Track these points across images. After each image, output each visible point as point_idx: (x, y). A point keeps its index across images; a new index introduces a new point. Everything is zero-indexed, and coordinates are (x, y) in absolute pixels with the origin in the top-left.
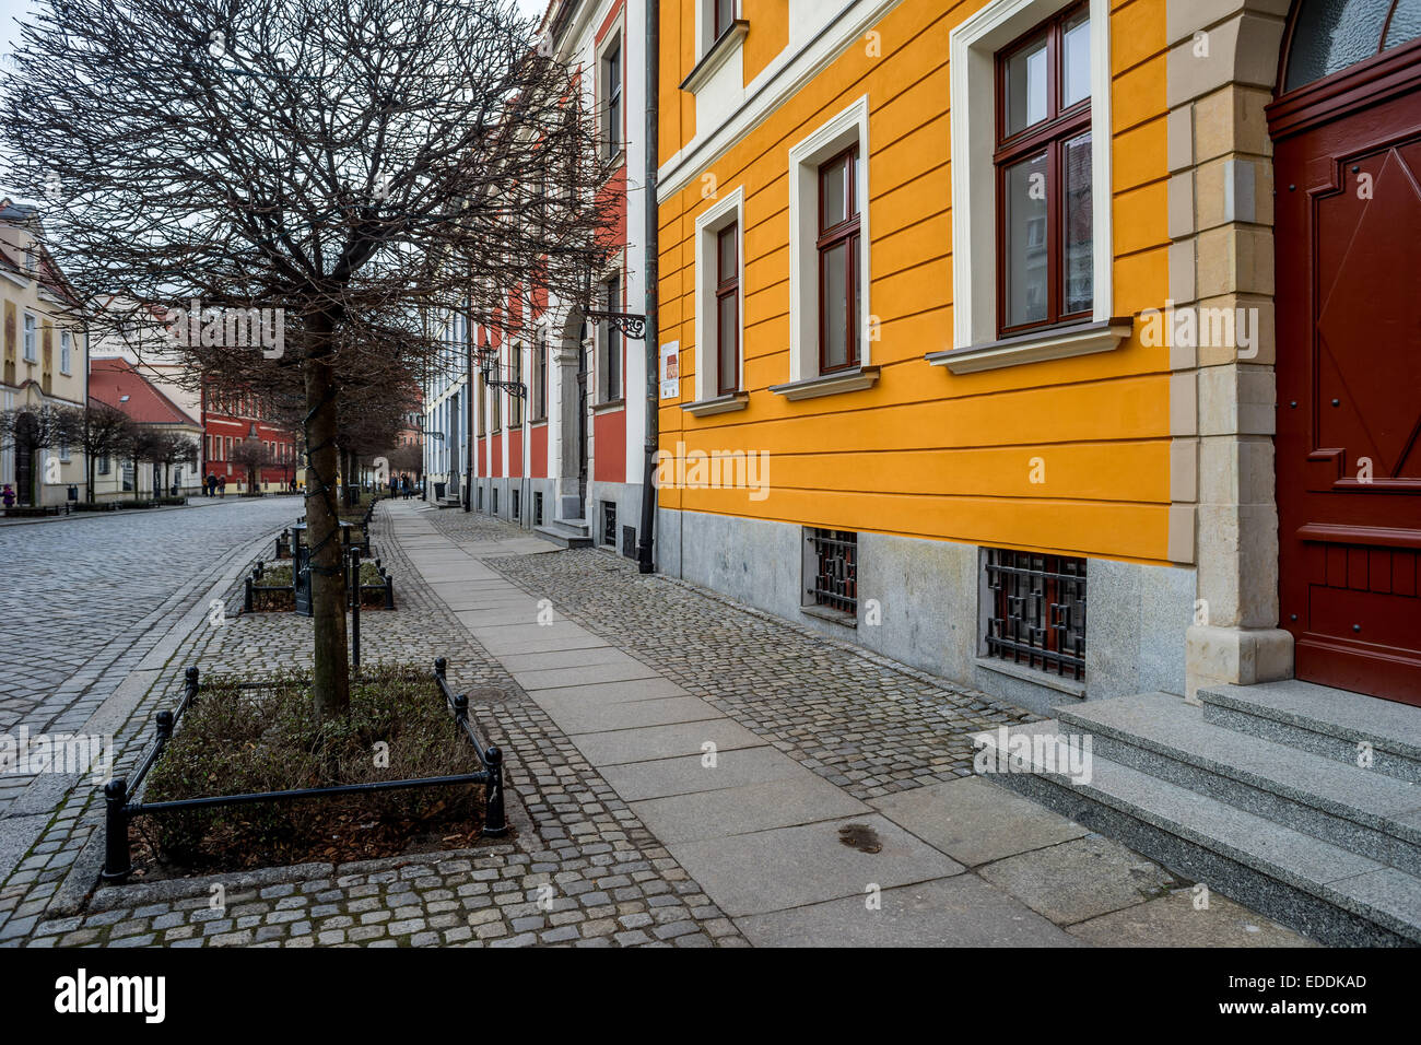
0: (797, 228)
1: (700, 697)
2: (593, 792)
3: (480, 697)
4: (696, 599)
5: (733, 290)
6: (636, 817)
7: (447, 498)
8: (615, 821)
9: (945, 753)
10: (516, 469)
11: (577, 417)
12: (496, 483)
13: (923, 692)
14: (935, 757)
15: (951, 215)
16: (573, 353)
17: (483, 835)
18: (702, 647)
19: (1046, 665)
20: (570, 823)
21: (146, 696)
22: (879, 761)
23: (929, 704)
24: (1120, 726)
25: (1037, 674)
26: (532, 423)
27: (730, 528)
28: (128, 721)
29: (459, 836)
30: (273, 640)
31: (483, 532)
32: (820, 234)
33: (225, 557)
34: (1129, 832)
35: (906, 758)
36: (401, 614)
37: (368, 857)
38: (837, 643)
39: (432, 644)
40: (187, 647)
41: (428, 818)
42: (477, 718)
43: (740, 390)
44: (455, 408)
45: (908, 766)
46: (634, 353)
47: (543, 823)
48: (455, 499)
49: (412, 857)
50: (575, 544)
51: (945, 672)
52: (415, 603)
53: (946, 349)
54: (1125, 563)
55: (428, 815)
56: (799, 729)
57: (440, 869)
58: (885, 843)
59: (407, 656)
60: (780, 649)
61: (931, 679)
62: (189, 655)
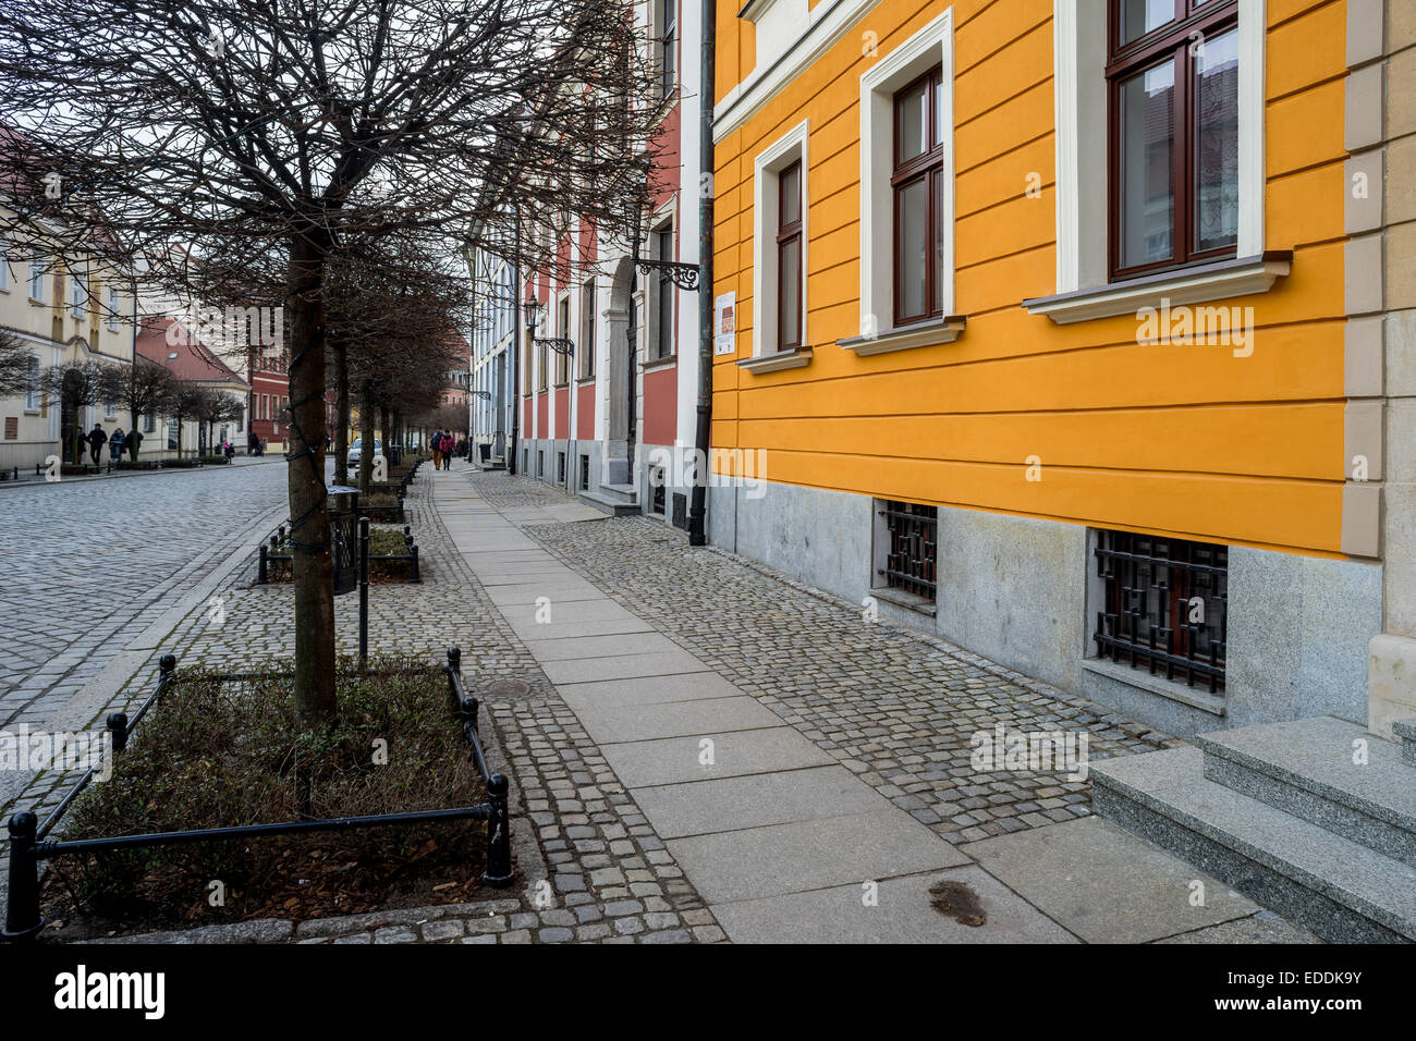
0: (869, 163)
1: (756, 697)
2: (624, 824)
3: (500, 693)
4: (752, 577)
5: (796, 235)
6: (675, 861)
7: (492, 460)
8: (650, 867)
9: (1054, 782)
10: (562, 431)
11: (626, 375)
12: (542, 444)
13: (1018, 698)
14: (1042, 787)
15: (1054, 140)
16: (623, 308)
17: (482, 884)
18: (758, 635)
19: (1173, 672)
20: (593, 869)
21: (129, 682)
22: (973, 791)
23: (1027, 714)
24: (1291, 765)
25: (1160, 683)
26: (579, 382)
27: (790, 498)
28: (100, 713)
29: (453, 884)
30: (282, 616)
31: (524, 497)
32: (895, 169)
33: (253, 521)
34: (1318, 915)
35: (1007, 787)
36: (427, 589)
37: (337, 912)
38: (913, 634)
39: (455, 625)
40: (190, 622)
41: (416, 861)
42: (494, 719)
43: (803, 345)
44: (502, 367)
45: (1010, 799)
46: (687, 305)
47: (560, 867)
48: (500, 461)
49: (391, 914)
50: (622, 511)
51: (1044, 673)
52: (444, 576)
53: (1046, 295)
54: (1281, 554)
55: (415, 858)
56: (873, 745)
57: (425, 932)
58: (988, 910)
59: (426, 638)
60: (848, 639)
61: (1026, 681)
62: (188, 633)
